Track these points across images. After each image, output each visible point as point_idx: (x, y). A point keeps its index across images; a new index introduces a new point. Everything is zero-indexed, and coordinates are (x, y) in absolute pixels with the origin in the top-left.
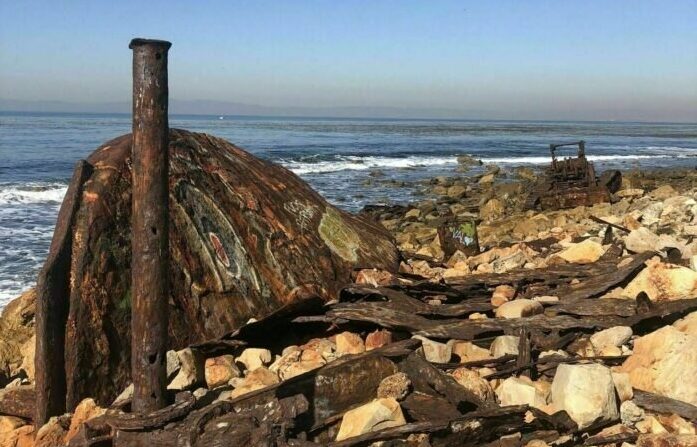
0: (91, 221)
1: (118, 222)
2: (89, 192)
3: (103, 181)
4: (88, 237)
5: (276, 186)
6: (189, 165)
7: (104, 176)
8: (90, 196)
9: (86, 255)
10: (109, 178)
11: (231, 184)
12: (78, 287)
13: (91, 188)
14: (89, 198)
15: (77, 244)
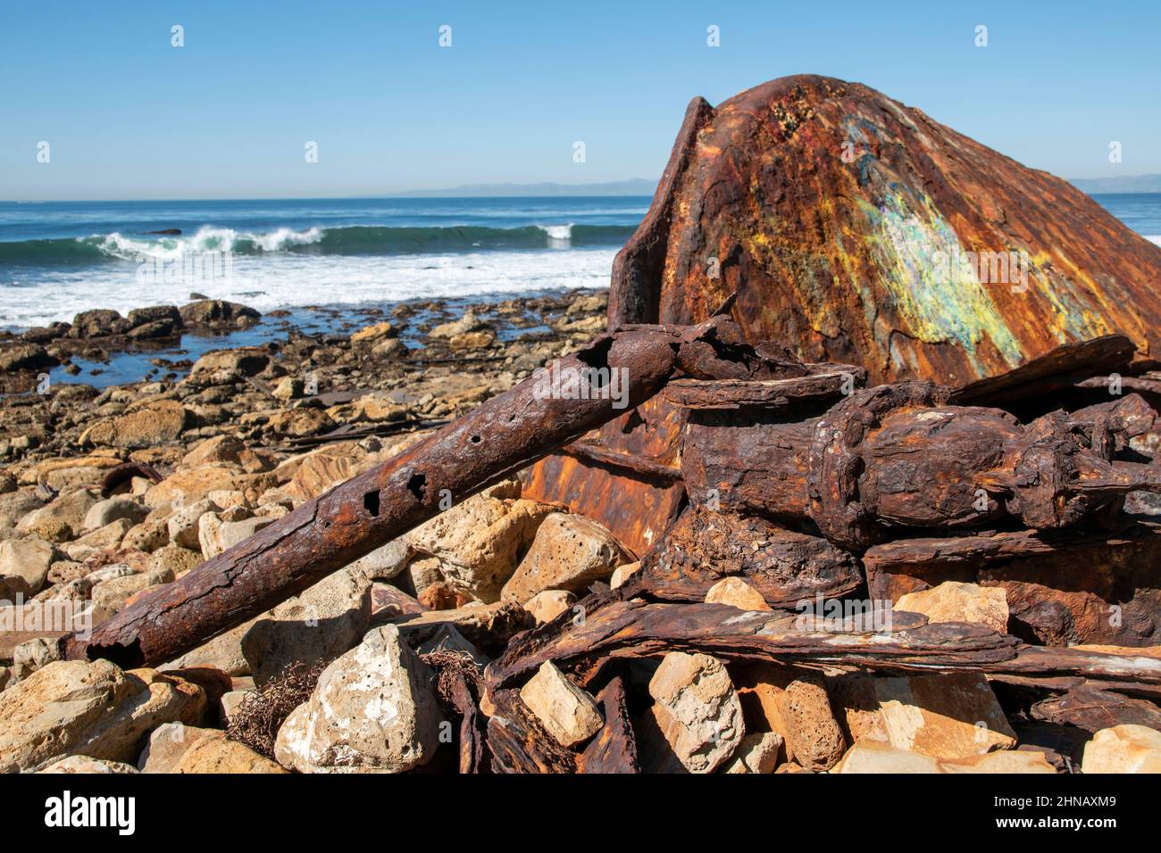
0: (707, 185)
1: (752, 195)
2: (707, 144)
3: (731, 130)
4: (699, 210)
5: (1038, 195)
6: (881, 133)
7: (733, 124)
8: (708, 150)
9: (695, 235)
10: (742, 126)
11: (954, 176)
12: (678, 285)
13: (710, 140)
14: (705, 154)
15: (682, 220)
